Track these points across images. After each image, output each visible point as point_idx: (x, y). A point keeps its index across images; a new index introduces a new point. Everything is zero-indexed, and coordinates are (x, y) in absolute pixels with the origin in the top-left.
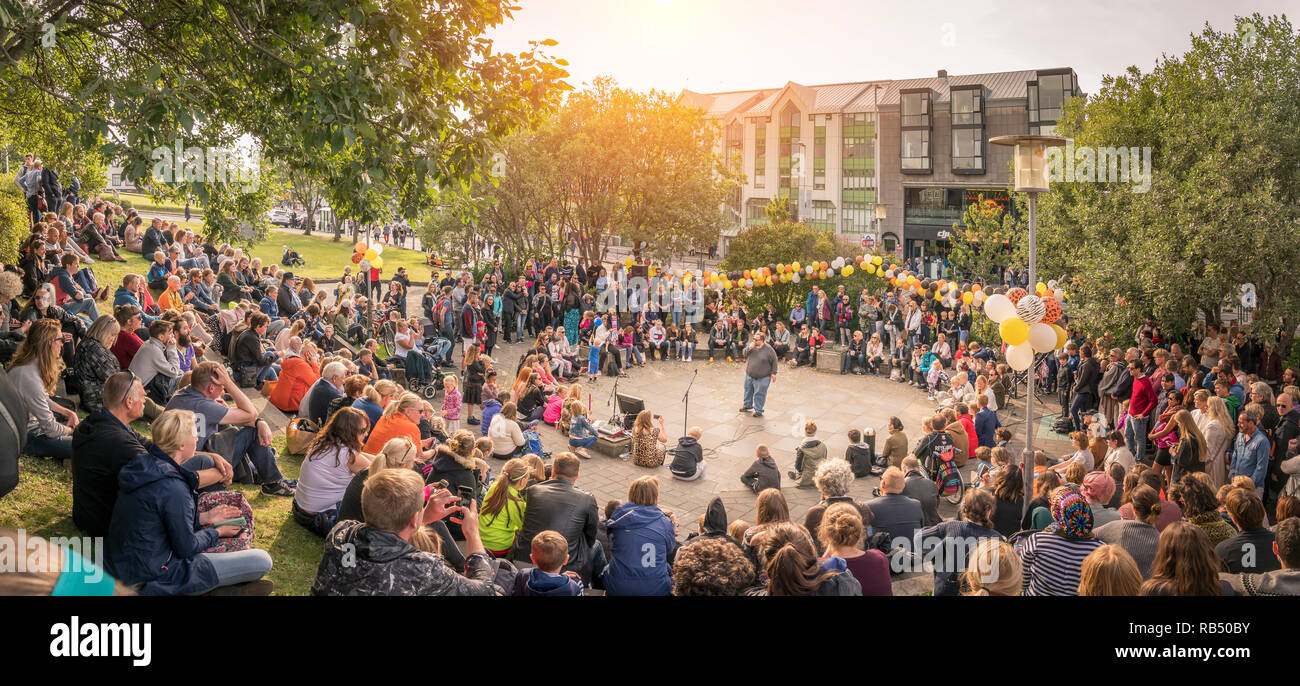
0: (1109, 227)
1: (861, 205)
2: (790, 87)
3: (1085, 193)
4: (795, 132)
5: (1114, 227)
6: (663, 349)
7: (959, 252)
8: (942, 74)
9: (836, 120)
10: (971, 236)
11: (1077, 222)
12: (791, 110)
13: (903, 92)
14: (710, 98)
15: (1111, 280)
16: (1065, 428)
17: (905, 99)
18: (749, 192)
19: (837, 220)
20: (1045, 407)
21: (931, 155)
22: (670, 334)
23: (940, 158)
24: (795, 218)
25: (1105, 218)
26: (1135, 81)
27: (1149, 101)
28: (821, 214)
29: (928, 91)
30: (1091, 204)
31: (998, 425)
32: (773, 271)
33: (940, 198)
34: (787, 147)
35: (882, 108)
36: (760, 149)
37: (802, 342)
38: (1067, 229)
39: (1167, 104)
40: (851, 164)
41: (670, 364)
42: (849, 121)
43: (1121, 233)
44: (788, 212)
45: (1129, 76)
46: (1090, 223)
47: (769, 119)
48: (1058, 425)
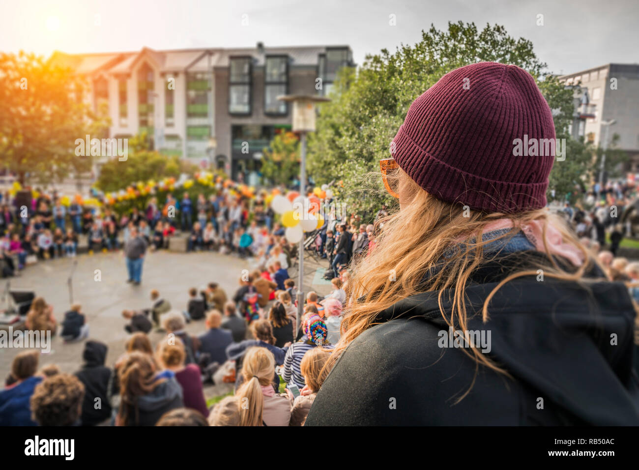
0: (361, 151)
1: (200, 137)
2: (145, 52)
3: (347, 130)
4: (150, 85)
5: (365, 151)
6: (51, 251)
7: (268, 169)
8: (260, 46)
9: (182, 78)
10: (276, 157)
11: (342, 148)
12: (146, 70)
13: (232, 58)
14: (78, 59)
15: (360, 184)
16: (330, 276)
17: (234, 63)
18: (115, 130)
19: (184, 148)
20: (319, 264)
21: (251, 102)
22: (56, 238)
23: (257, 105)
24: (151, 148)
25: (359, 147)
26: (385, 59)
27: (392, 71)
28: (171, 145)
29: (249, 57)
30: (351, 136)
31: (288, 277)
32: (135, 188)
33: (257, 131)
34: (144, 96)
35: (217, 69)
36: (123, 98)
37: (159, 234)
38: (336, 152)
39: (403, 75)
40: (193, 109)
41: (58, 261)
42: (191, 79)
43: (369, 155)
44: (147, 144)
45: (382, 55)
46: (350, 149)
47: (129, 75)
48: (326, 275)
